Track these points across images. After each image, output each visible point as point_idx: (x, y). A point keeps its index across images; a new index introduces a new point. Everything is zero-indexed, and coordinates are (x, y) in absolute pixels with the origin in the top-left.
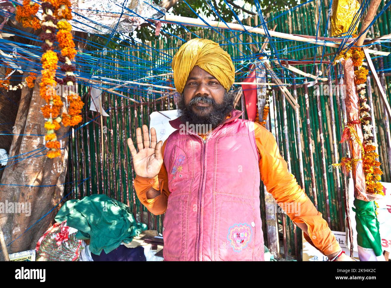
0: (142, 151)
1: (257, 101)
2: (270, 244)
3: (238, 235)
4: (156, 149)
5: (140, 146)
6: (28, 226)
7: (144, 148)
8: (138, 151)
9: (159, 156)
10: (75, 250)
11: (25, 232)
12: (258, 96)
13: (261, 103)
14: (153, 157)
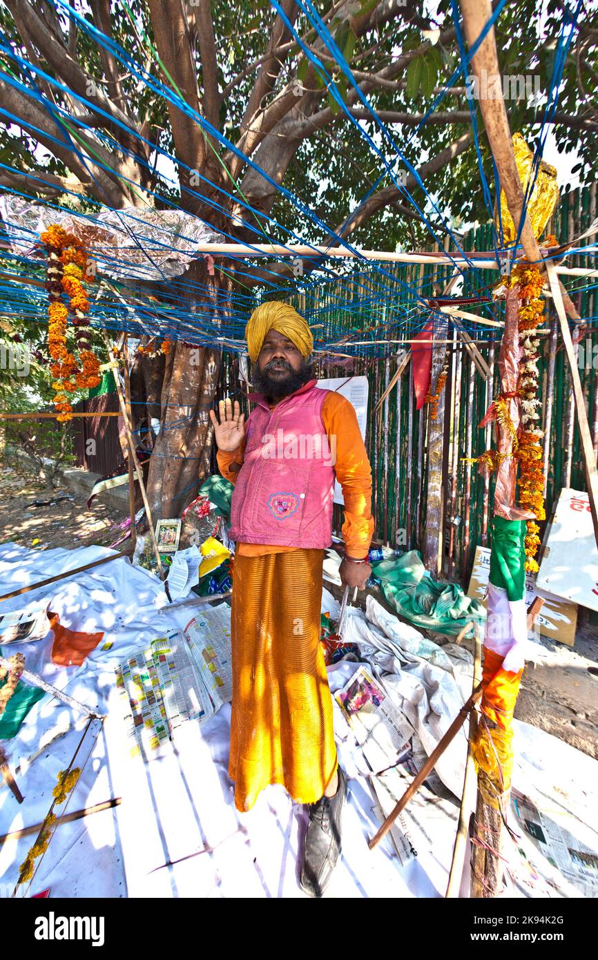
0: (225, 424)
1: (431, 367)
2: (427, 557)
3: (280, 504)
4: (238, 422)
5: (223, 418)
6: (175, 495)
7: (226, 420)
8: (220, 423)
9: (242, 428)
10: (214, 525)
11: (173, 501)
12: (433, 359)
13: (436, 370)
14: (235, 429)
